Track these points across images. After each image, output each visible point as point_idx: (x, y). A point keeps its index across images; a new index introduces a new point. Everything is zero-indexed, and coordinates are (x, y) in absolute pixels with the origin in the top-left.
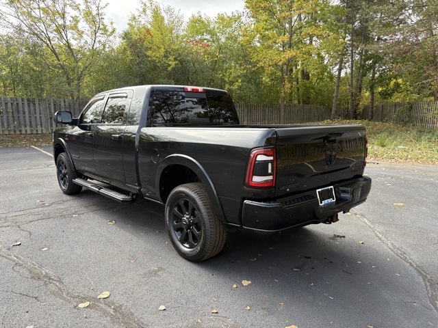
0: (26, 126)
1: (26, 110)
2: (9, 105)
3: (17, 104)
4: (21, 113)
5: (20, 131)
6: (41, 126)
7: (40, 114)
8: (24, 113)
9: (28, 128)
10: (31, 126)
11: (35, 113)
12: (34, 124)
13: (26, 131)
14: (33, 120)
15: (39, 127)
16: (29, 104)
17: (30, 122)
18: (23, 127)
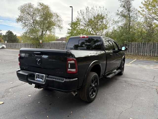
0: (141, 53)
1: (142, 47)
2: (137, 45)
3: (139, 45)
4: (140, 48)
5: (139, 54)
6: (147, 53)
7: (147, 48)
8: (141, 48)
9: (142, 53)
10: (143, 53)
11: (145, 48)
12: (144, 52)
13: (141, 54)
14: (144, 50)
15: (146, 53)
16: (143, 45)
17: (143, 51)
18: (140, 53)
